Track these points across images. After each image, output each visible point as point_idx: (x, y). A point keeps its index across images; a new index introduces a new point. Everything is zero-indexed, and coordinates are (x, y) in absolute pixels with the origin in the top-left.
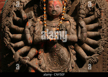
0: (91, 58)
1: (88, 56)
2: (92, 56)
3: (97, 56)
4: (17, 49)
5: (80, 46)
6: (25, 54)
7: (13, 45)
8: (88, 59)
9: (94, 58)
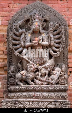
0: (56, 54)
1: (54, 53)
2: (56, 53)
3: (59, 53)
4: (16, 49)
5: (50, 48)
6: (21, 52)
7: (14, 47)
8: (54, 55)
9: (57, 54)
